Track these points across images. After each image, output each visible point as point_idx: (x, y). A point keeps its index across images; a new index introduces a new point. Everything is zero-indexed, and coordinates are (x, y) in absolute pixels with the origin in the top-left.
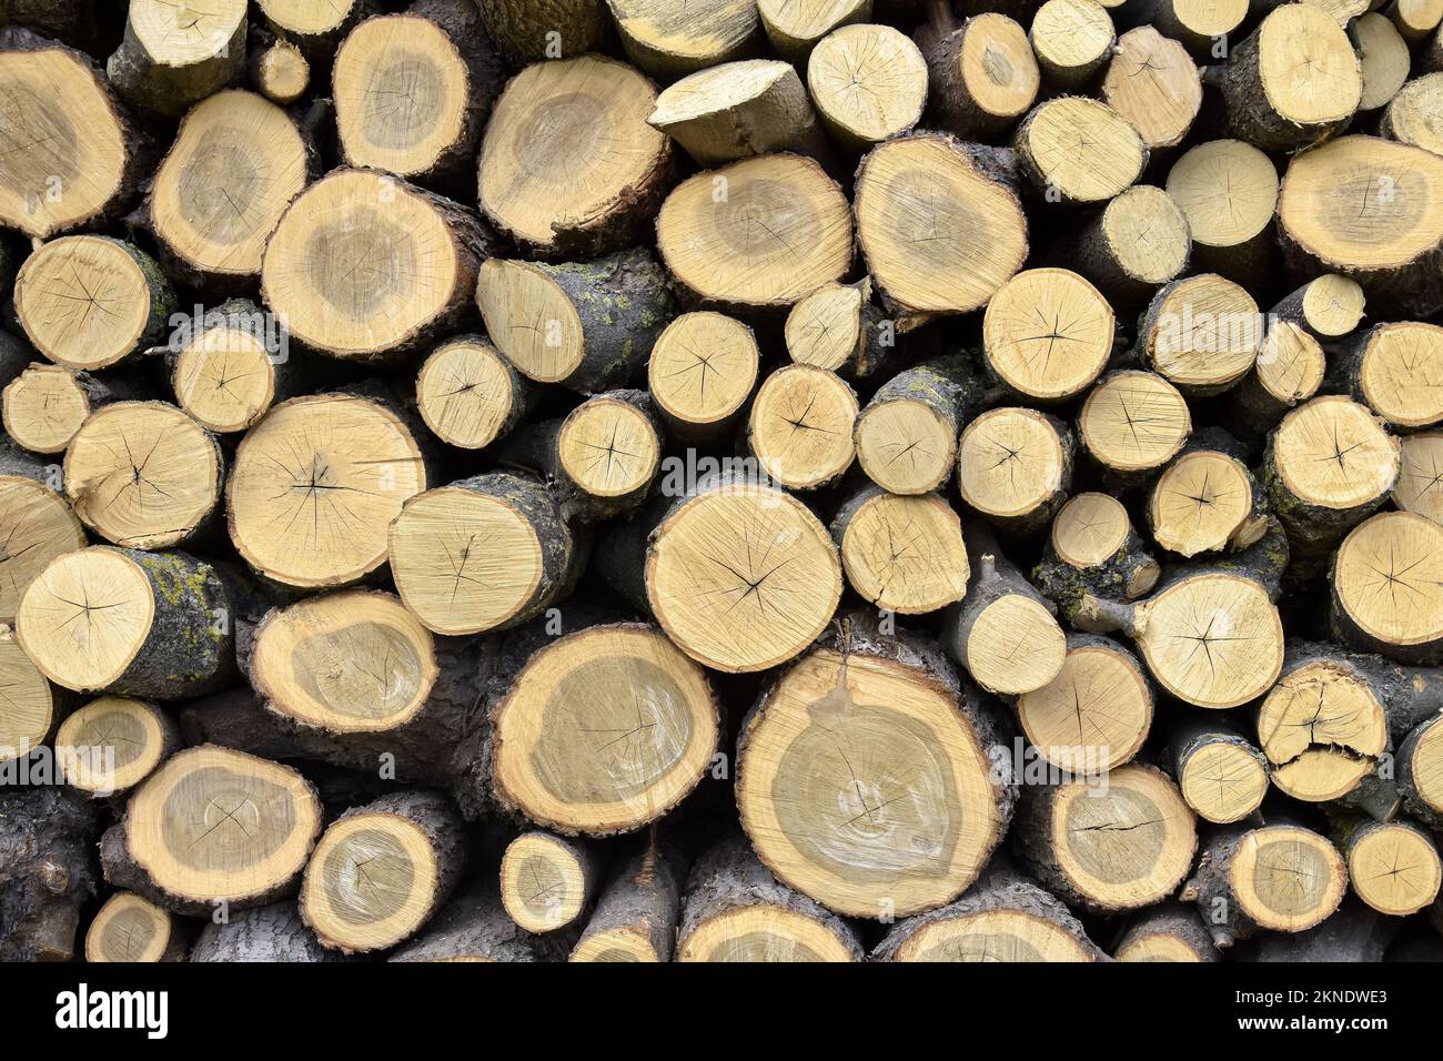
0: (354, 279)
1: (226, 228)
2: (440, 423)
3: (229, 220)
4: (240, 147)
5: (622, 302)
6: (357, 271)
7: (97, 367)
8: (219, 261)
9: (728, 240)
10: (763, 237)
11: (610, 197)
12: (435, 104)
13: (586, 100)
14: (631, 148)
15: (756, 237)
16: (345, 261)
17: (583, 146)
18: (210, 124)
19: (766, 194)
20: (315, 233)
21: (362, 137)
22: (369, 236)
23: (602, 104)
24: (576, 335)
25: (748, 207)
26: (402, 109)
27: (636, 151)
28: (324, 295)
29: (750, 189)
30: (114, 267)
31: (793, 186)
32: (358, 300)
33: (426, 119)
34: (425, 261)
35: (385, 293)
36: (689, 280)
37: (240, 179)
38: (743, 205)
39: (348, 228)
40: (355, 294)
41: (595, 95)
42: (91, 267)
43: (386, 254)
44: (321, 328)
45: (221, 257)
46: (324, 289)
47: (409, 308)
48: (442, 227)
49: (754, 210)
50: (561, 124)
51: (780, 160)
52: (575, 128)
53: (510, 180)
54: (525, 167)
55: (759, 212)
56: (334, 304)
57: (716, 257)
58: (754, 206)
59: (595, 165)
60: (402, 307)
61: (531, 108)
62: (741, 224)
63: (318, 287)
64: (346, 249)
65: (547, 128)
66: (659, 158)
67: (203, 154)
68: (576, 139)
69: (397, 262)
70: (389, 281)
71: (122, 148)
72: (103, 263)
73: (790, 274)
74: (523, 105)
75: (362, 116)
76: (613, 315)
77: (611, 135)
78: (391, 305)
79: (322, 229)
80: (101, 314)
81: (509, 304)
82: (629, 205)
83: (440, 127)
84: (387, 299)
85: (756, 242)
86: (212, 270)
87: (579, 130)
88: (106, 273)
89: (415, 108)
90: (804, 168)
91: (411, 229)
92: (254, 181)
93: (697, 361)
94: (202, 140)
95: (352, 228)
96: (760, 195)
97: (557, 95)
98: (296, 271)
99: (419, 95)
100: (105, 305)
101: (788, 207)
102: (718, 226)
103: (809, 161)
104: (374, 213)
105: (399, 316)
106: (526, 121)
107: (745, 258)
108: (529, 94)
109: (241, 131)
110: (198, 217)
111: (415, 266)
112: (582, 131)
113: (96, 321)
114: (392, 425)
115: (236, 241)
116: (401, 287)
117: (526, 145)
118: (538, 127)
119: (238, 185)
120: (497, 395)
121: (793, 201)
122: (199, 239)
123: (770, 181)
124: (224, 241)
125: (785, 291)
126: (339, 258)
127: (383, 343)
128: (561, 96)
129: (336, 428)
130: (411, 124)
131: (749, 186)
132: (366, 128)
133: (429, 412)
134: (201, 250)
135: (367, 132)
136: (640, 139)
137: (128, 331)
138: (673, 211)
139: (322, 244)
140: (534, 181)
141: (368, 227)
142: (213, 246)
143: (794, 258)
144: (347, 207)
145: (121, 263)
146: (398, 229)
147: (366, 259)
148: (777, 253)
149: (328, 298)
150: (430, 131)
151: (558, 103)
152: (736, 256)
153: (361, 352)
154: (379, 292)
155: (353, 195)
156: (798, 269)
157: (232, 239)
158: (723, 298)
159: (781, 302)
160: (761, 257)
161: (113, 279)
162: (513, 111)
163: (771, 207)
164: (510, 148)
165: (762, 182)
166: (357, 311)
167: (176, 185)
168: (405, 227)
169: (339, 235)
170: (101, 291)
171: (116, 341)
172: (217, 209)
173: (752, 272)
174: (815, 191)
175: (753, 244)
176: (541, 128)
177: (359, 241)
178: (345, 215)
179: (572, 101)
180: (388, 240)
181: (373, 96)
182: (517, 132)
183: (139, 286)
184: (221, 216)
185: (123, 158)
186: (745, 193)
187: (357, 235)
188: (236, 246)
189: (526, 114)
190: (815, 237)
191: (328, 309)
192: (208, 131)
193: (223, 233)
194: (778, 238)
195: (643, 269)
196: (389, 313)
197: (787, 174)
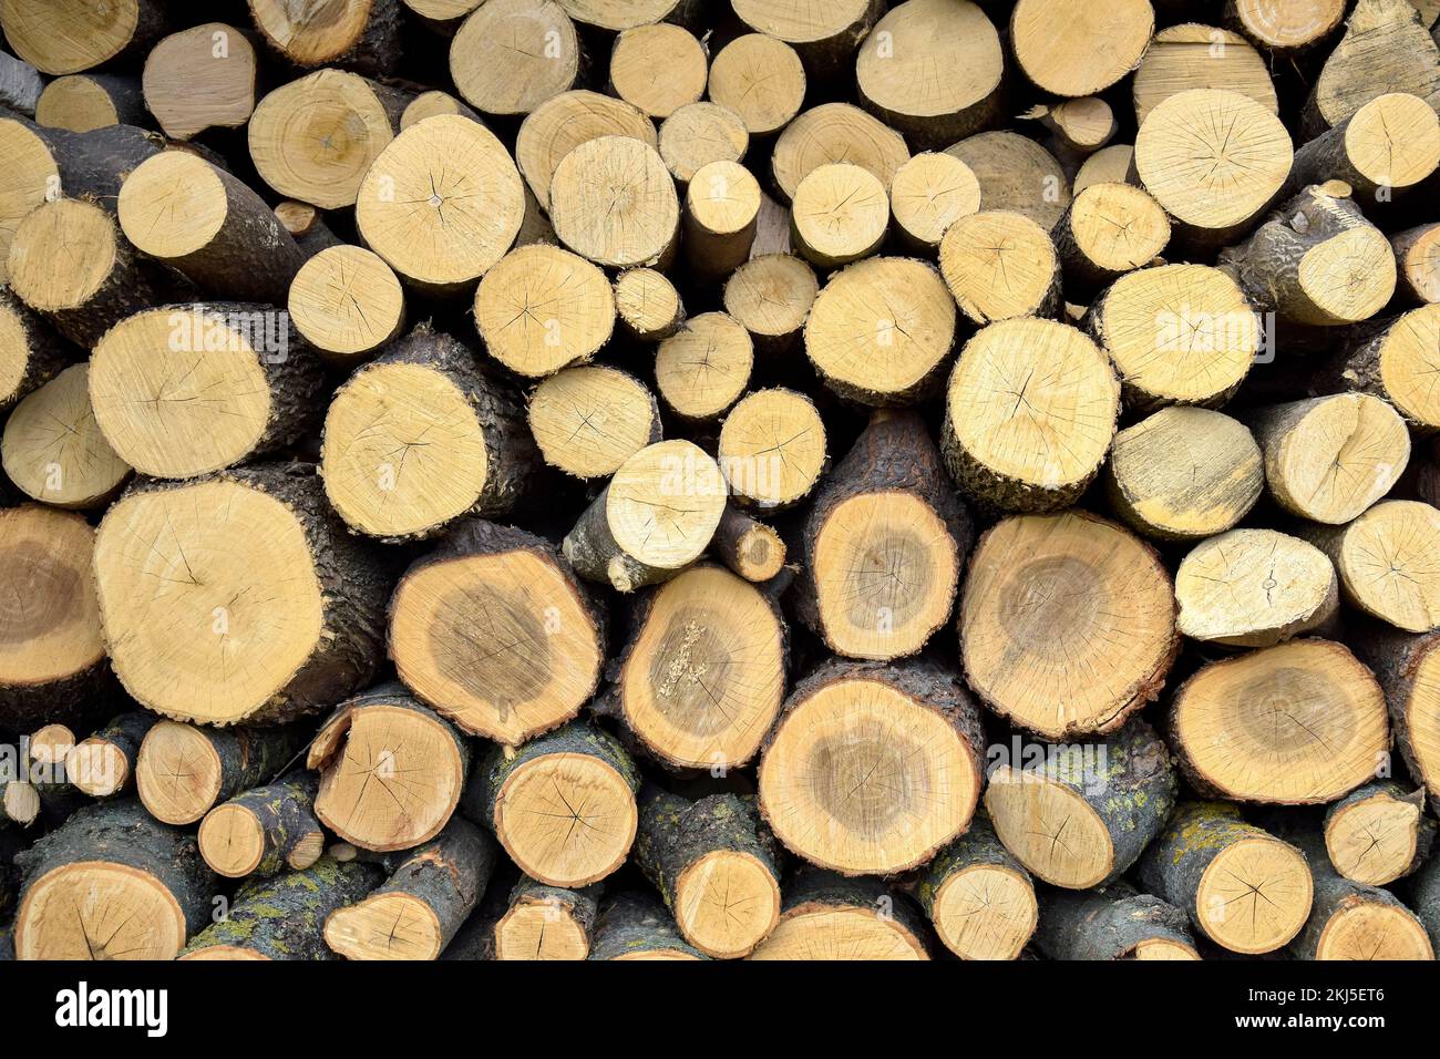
0: (862, 795)
1: (703, 719)
2: (958, 942)
3: (705, 709)
4: (711, 629)
5: (1141, 799)
6: (865, 786)
7: (584, 885)
8: (697, 755)
9: (1257, 735)
10: (1293, 731)
11: (1124, 691)
12: (921, 583)
13: (1077, 564)
14: (1137, 627)
15: (1286, 731)
16: (851, 776)
17: (1081, 620)
18: (679, 604)
19: (1293, 683)
20: (817, 745)
21: (845, 619)
22: (877, 750)
23: (1097, 571)
24: (1105, 850)
25: (1274, 698)
26: (887, 589)
27: (1143, 631)
28: (829, 811)
29: (1276, 678)
30: (598, 783)
31: (1322, 675)
32: (867, 816)
33: (913, 599)
34: (940, 776)
35: (898, 810)
36: (1215, 778)
37: (714, 664)
38: (1270, 696)
39: (854, 740)
40: (864, 811)
41: (1087, 560)
42: (574, 784)
43: (897, 769)
44: (828, 845)
45: (700, 751)
46: (829, 805)
47: (925, 827)
48: (957, 741)
49: (1283, 702)
50: (1052, 592)
51: (1307, 646)
52: (1070, 597)
53: (1000, 654)
54: (1015, 641)
55: (1287, 704)
56: (840, 821)
57: (1243, 753)
58: (1281, 697)
59: (1098, 644)
60: (917, 826)
61: (1014, 570)
62: (1268, 716)
63: (823, 802)
64: (851, 763)
65: (1036, 596)
66: (1172, 642)
67: (672, 640)
68: (1071, 612)
69: (909, 778)
70: (901, 799)
71: (596, 648)
72: (586, 779)
73: (1324, 769)
74: (1004, 566)
75: (845, 597)
76: (1135, 817)
77: (1112, 609)
78: (905, 823)
79: (823, 740)
80: (587, 830)
81: (1024, 811)
82: (1148, 701)
83: (928, 606)
84: (900, 816)
85: (1286, 736)
86: (691, 765)
87: (1073, 601)
88: (590, 788)
89: (901, 587)
90: (1333, 655)
91: (923, 742)
92: (728, 666)
93: (1248, 890)
94: (671, 623)
95: (857, 741)
96: (1288, 685)
97: (1044, 556)
98: (798, 785)
99: (905, 573)
100: (590, 821)
101: (1318, 697)
102: (1243, 720)
103: (1338, 646)
104: (881, 724)
105: (913, 836)
106: (1009, 586)
107: (1275, 755)
108: (1009, 554)
109: (712, 612)
110: (673, 708)
111: (929, 782)
112: (1077, 601)
113: (582, 837)
114: (900, 936)
115: (714, 732)
116: (916, 806)
117: (1014, 614)
118: (1025, 594)
119: (712, 670)
120: (1021, 913)
121: (1323, 690)
122: (675, 731)
123: (1297, 669)
124: (703, 732)
125: (1320, 788)
126: (844, 772)
127: (899, 865)
128: (1048, 559)
129: (843, 942)
130: (897, 605)
131: (1274, 676)
132: (849, 611)
133: (947, 932)
134: (678, 743)
135: (851, 614)
136: (1146, 617)
137: (615, 847)
138: (1194, 703)
139: (825, 757)
140: (1029, 658)
141: (875, 740)
142: (690, 739)
143: (1327, 753)
144: (851, 718)
145: (606, 777)
146: (908, 742)
147: (875, 774)
148: (1308, 748)
149: (834, 815)
150: (918, 611)
151: (1044, 567)
152: (1264, 752)
153: (874, 872)
154: (891, 810)
155: (857, 706)
156: (1332, 765)
157: (710, 730)
158: (1252, 797)
159: (1315, 802)
160: (1291, 754)
161: (597, 795)
162: (993, 573)
163: (1299, 697)
164: (996, 616)
165: (1290, 671)
166: (867, 830)
167: (647, 674)
168: (917, 741)
169: (841, 748)
170: (585, 808)
171: (604, 855)
172: (692, 698)
173: (1284, 768)
174: (1345, 680)
175: (1282, 740)
176: (1029, 595)
177: (866, 755)
178: (848, 727)
179: (1061, 565)
180: (898, 755)
181: (857, 577)
182: (1001, 597)
183: (626, 801)
184: (698, 705)
185: (596, 658)
186: (1271, 683)
187: (863, 748)
188: (714, 738)
189: (1009, 578)
190: (1349, 729)
191: (834, 826)
192: (676, 613)
193: (700, 724)
194: (1309, 733)
195: (1151, 750)
196: (903, 832)
197: (1316, 661)
